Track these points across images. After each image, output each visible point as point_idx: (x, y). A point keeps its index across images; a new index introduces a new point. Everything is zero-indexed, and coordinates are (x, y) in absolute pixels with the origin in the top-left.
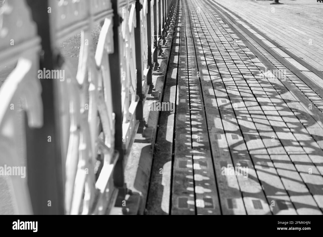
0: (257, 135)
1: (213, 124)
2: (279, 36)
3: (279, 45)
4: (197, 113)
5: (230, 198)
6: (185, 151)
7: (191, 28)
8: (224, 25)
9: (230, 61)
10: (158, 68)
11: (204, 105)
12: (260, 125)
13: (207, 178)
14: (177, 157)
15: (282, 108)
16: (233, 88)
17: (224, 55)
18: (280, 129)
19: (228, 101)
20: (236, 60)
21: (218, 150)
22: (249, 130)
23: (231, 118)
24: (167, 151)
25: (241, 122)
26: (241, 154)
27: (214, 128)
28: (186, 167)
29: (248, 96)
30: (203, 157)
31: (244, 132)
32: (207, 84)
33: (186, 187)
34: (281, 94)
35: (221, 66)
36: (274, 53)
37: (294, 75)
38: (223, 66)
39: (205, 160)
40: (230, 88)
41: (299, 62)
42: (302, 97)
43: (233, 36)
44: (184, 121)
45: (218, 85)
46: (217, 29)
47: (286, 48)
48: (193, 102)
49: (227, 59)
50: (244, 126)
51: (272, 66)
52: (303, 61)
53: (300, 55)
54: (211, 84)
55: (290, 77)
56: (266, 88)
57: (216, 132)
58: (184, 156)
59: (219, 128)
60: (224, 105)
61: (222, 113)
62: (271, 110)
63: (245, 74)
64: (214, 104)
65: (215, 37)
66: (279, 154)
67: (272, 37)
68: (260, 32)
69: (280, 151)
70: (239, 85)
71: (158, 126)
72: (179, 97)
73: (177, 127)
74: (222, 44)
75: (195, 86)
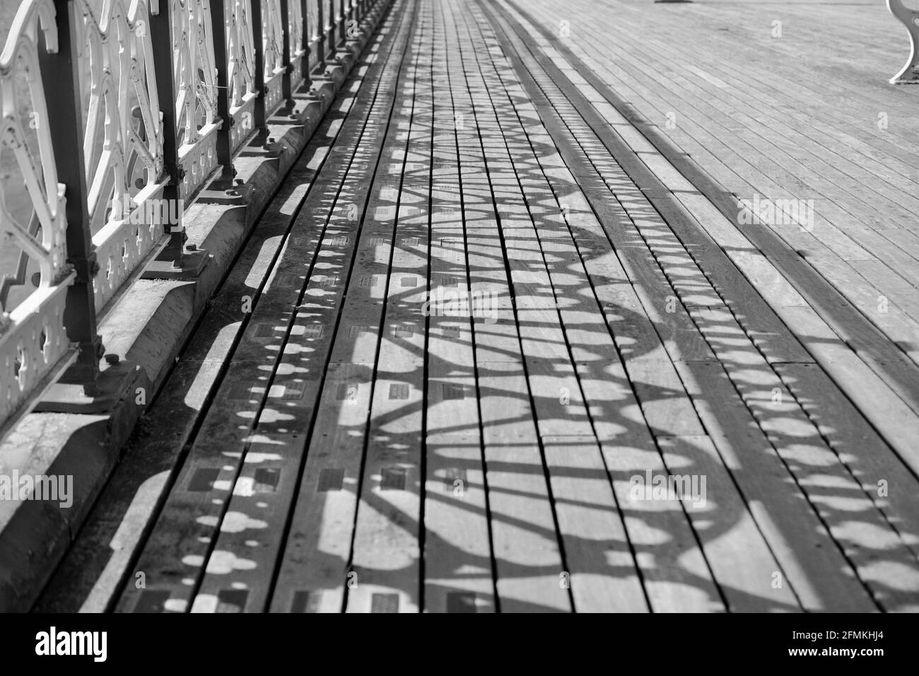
0: (467, 386)
1: (349, 353)
2: (645, 92)
3: (635, 117)
4: (313, 317)
5: (306, 588)
6: (226, 439)
7: (401, 69)
8: (500, 60)
9: (473, 164)
10: (235, 184)
11: (345, 293)
12: (490, 353)
13: (261, 525)
14: (195, 455)
15: (575, 301)
16: (450, 243)
17: (466, 145)
18: (546, 366)
19: (422, 281)
20: (494, 160)
21: (329, 434)
22: (449, 371)
23: (410, 333)
24: (173, 438)
25: (436, 347)
26: (397, 446)
27: (348, 364)
28: (211, 488)
29: (488, 265)
30: (274, 457)
31: (433, 377)
32: (380, 230)
33: (179, 555)
34: (588, 259)
35: (444, 177)
36: (612, 141)
37: (647, 204)
38: (448, 177)
39: (278, 466)
40: (442, 241)
41: (676, 168)
42: (646, 268)
43: (513, 91)
44: (263, 343)
45: (410, 235)
46: (477, 72)
47: (652, 125)
48: (316, 285)
49: (470, 155)
50: (442, 356)
51: (595, 177)
52: (688, 163)
53: (686, 145)
54: (392, 230)
55: (633, 209)
56: (549, 243)
57: (347, 376)
58: (219, 454)
59: (360, 364)
60: (404, 293)
61: (389, 318)
62: (540, 307)
63: (503, 201)
64: (377, 292)
65: (460, 94)
66: (512, 445)
67: (624, 94)
68: (595, 79)
69: (521, 436)
70: (475, 233)
71: (177, 359)
72: (279, 269)
73: (234, 362)
74: (473, 115)
75: (339, 236)
